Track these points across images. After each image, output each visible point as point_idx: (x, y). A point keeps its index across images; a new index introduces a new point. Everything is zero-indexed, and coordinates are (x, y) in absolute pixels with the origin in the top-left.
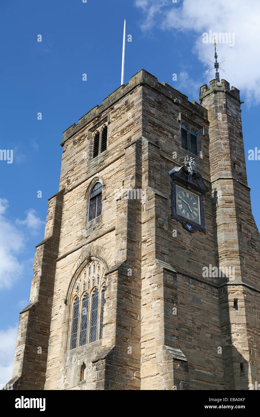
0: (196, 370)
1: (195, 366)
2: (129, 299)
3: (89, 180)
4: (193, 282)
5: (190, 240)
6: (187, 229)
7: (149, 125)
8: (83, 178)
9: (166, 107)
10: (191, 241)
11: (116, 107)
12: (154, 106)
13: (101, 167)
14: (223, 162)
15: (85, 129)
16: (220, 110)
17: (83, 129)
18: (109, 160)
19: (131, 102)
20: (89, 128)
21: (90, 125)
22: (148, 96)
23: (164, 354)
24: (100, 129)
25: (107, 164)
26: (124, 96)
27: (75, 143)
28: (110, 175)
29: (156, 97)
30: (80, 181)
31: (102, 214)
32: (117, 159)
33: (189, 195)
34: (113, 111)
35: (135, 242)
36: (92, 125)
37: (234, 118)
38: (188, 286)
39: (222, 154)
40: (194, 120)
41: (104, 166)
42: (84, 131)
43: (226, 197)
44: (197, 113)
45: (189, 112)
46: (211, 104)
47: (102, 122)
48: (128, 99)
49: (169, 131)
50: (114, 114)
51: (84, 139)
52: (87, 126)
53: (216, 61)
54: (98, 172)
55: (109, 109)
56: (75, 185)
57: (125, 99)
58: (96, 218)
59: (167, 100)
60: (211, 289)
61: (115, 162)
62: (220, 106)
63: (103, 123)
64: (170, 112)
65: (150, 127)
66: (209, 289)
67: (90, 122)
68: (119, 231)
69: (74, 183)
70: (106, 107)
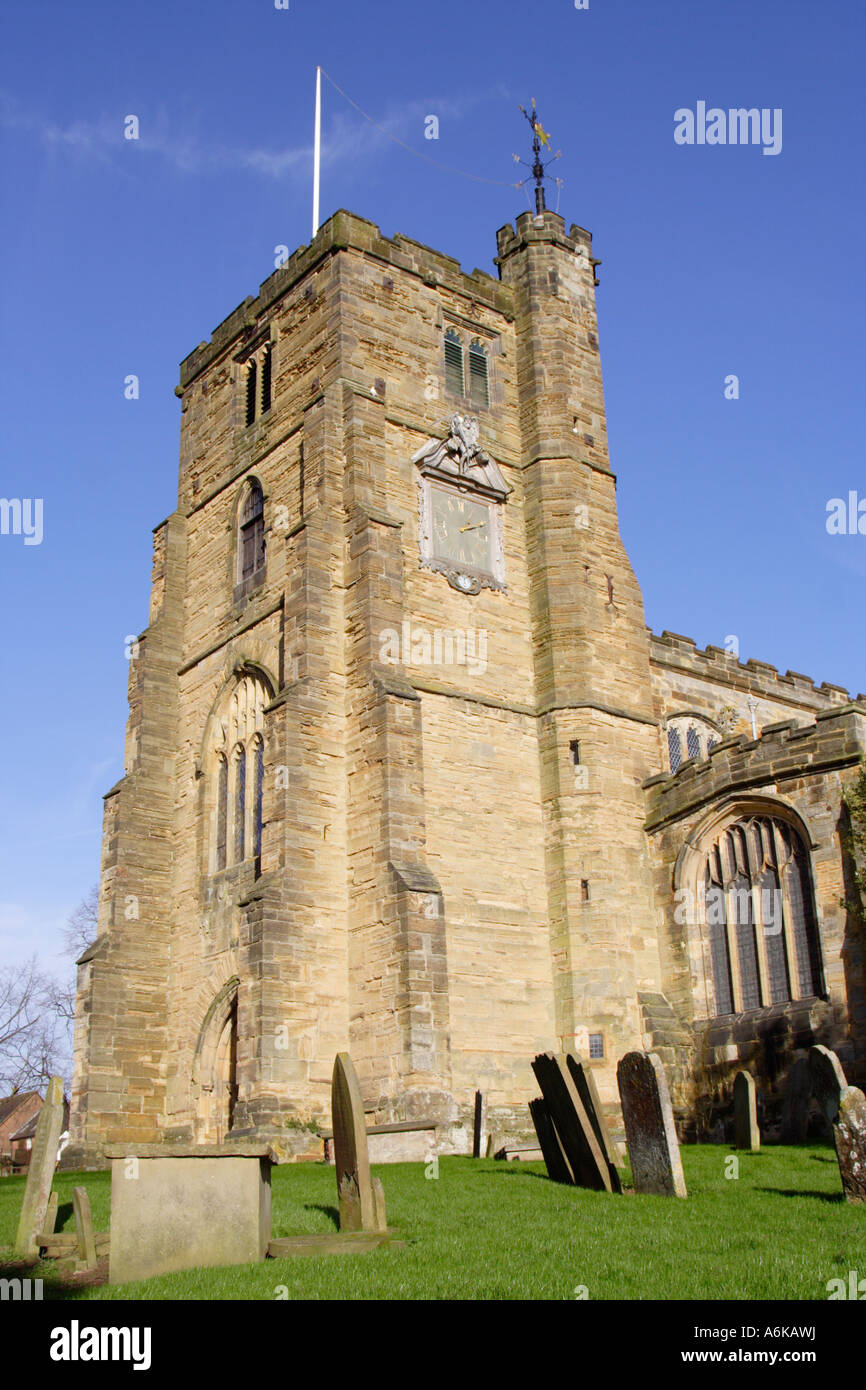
0: (480, 902)
1: (477, 894)
2: (315, 764)
3: (237, 481)
4: (475, 710)
5: (468, 613)
6: (458, 588)
7: (362, 348)
8: (226, 478)
9: (405, 297)
10: (470, 614)
11: (287, 302)
12: (374, 298)
13: (263, 451)
14: (548, 418)
15: (226, 355)
16: (541, 289)
17: (221, 356)
18: (276, 434)
19: (318, 292)
20: (235, 353)
21: (236, 346)
22: (356, 276)
23: (390, 880)
24: (258, 356)
25: (272, 444)
26: (303, 277)
27: (205, 391)
28: (278, 471)
29: (377, 274)
30: (220, 483)
31: (265, 564)
32: (293, 432)
33: (465, 506)
34: (281, 312)
35: (327, 633)
36: (239, 346)
37: (576, 305)
38: (462, 720)
39: (546, 398)
40: (478, 318)
41: (268, 448)
42: (223, 360)
43: (556, 502)
44: (485, 301)
45: (463, 299)
46: (521, 273)
47: (260, 340)
48: (311, 287)
49: (411, 356)
50: (284, 322)
51: (224, 381)
52: (231, 347)
53: (537, 159)
54: (256, 463)
55: (273, 307)
56: (210, 494)
57: (306, 284)
58: (255, 572)
59: (405, 278)
60: (520, 722)
61: (290, 440)
62: (540, 279)
63: (262, 343)
64: (415, 308)
65: (362, 352)
66: (514, 721)
67: (234, 339)
68: (292, 610)
69: (207, 490)
70: (268, 302)
